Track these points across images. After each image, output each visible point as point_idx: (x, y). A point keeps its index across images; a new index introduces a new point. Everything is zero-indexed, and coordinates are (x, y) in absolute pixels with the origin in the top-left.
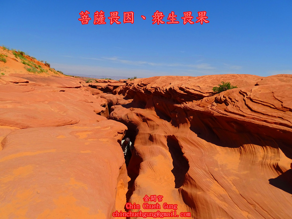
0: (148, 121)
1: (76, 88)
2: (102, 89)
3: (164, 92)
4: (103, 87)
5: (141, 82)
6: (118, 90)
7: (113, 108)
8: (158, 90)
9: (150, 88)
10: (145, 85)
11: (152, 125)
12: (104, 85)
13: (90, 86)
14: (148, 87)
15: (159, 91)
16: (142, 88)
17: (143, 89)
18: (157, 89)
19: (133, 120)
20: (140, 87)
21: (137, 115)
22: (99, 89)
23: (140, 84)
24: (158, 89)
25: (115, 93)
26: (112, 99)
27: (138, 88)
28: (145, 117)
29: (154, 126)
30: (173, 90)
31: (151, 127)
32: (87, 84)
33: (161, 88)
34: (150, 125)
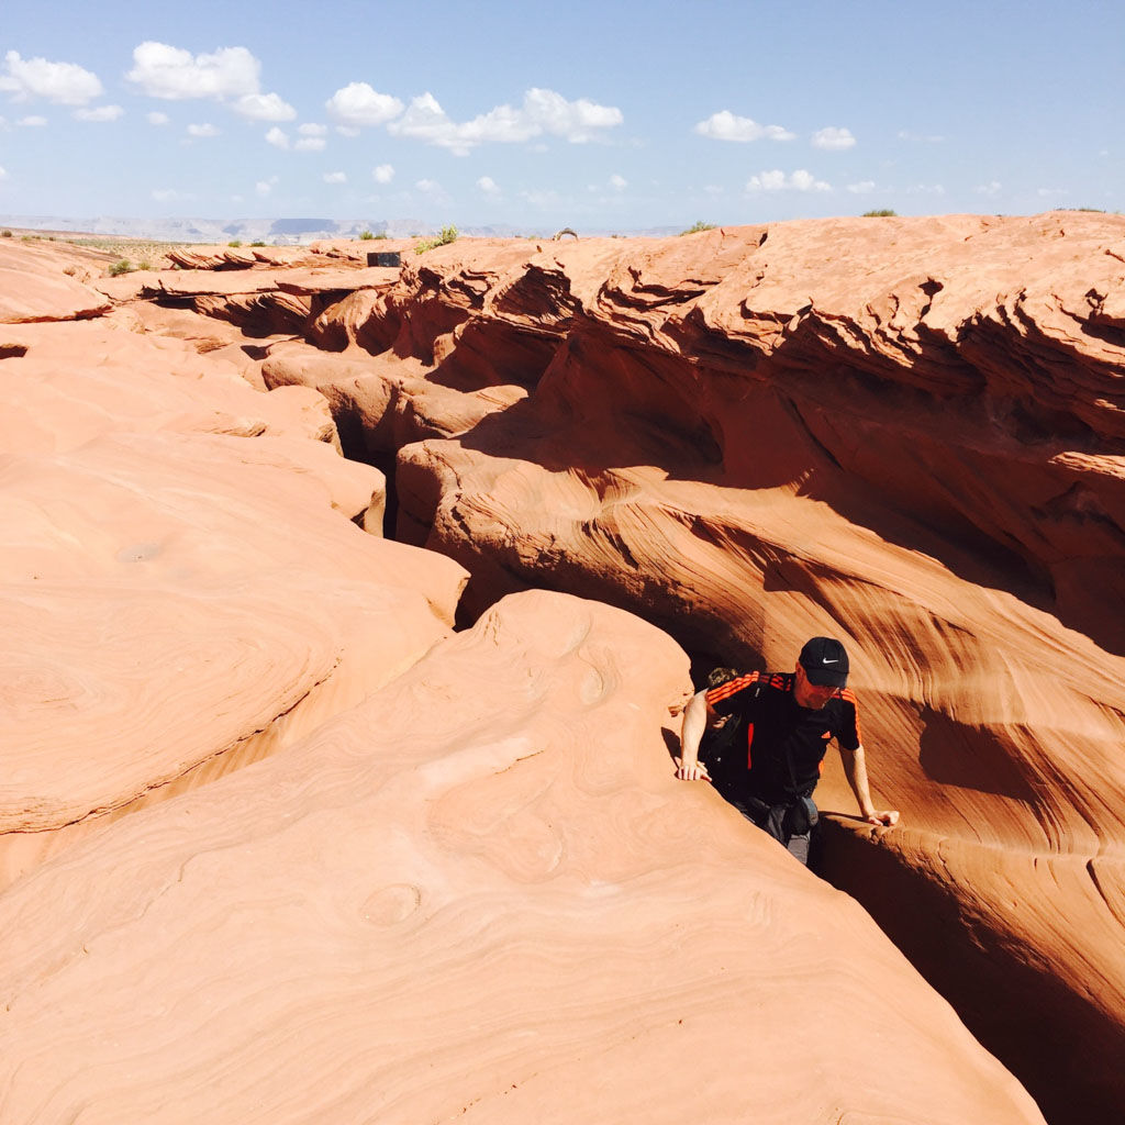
0: (829, 589)
1: (80, 316)
2: (233, 314)
3: (909, 353)
4: (241, 300)
5: (636, 275)
8: (840, 340)
9: (739, 324)
10: (680, 297)
11: (887, 620)
12: (241, 287)
13: (147, 294)
14: (719, 310)
15: (850, 340)
16: (657, 319)
17: (669, 328)
18: (832, 332)
20: (632, 313)
21: (701, 529)
22: (216, 314)
23: (626, 287)
24: (841, 331)
25: (333, 340)
26: (346, 385)
27: (615, 317)
28: (782, 553)
29: (906, 635)
30: (1027, 340)
31: (878, 641)
32: (129, 286)
33: (868, 325)
34: (865, 621)
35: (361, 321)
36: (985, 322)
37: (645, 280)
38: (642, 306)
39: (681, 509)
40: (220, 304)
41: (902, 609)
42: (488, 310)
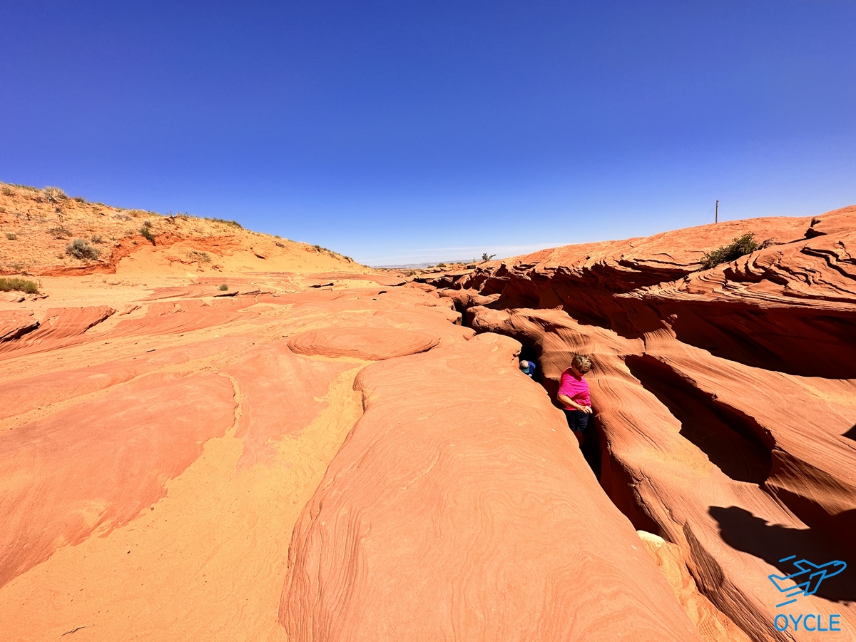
0: (558, 330)
1: (399, 285)
2: (434, 284)
3: (580, 274)
4: (436, 280)
5: (521, 262)
6: (463, 281)
7: (472, 311)
8: (564, 272)
9: (544, 271)
10: (530, 267)
11: (571, 336)
12: (437, 277)
13: (415, 280)
14: (539, 269)
15: (567, 272)
16: (525, 273)
17: (528, 274)
18: (563, 271)
19: (525, 329)
20: (520, 271)
21: (531, 319)
22: (431, 284)
23: (518, 266)
24: (565, 270)
25: (458, 287)
26: (459, 296)
27: (515, 273)
28: (548, 323)
29: (574, 339)
30: (604, 268)
31: (568, 341)
32: (411, 278)
33: (571, 268)
34: (566, 337)
35: (464, 283)
36: (596, 264)
37: (523, 264)
38: (522, 270)
39: (527, 315)
40: (432, 281)
41: (574, 333)
42: (491, 276)
